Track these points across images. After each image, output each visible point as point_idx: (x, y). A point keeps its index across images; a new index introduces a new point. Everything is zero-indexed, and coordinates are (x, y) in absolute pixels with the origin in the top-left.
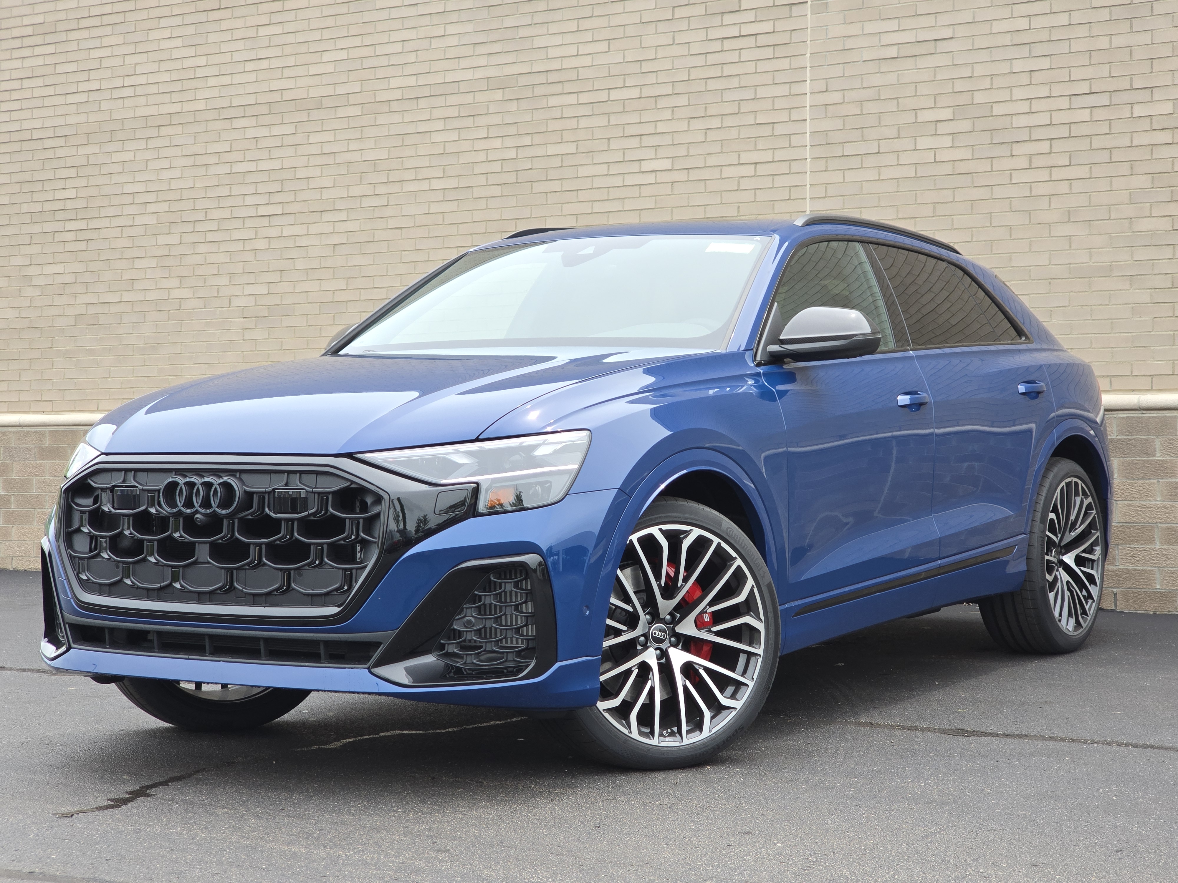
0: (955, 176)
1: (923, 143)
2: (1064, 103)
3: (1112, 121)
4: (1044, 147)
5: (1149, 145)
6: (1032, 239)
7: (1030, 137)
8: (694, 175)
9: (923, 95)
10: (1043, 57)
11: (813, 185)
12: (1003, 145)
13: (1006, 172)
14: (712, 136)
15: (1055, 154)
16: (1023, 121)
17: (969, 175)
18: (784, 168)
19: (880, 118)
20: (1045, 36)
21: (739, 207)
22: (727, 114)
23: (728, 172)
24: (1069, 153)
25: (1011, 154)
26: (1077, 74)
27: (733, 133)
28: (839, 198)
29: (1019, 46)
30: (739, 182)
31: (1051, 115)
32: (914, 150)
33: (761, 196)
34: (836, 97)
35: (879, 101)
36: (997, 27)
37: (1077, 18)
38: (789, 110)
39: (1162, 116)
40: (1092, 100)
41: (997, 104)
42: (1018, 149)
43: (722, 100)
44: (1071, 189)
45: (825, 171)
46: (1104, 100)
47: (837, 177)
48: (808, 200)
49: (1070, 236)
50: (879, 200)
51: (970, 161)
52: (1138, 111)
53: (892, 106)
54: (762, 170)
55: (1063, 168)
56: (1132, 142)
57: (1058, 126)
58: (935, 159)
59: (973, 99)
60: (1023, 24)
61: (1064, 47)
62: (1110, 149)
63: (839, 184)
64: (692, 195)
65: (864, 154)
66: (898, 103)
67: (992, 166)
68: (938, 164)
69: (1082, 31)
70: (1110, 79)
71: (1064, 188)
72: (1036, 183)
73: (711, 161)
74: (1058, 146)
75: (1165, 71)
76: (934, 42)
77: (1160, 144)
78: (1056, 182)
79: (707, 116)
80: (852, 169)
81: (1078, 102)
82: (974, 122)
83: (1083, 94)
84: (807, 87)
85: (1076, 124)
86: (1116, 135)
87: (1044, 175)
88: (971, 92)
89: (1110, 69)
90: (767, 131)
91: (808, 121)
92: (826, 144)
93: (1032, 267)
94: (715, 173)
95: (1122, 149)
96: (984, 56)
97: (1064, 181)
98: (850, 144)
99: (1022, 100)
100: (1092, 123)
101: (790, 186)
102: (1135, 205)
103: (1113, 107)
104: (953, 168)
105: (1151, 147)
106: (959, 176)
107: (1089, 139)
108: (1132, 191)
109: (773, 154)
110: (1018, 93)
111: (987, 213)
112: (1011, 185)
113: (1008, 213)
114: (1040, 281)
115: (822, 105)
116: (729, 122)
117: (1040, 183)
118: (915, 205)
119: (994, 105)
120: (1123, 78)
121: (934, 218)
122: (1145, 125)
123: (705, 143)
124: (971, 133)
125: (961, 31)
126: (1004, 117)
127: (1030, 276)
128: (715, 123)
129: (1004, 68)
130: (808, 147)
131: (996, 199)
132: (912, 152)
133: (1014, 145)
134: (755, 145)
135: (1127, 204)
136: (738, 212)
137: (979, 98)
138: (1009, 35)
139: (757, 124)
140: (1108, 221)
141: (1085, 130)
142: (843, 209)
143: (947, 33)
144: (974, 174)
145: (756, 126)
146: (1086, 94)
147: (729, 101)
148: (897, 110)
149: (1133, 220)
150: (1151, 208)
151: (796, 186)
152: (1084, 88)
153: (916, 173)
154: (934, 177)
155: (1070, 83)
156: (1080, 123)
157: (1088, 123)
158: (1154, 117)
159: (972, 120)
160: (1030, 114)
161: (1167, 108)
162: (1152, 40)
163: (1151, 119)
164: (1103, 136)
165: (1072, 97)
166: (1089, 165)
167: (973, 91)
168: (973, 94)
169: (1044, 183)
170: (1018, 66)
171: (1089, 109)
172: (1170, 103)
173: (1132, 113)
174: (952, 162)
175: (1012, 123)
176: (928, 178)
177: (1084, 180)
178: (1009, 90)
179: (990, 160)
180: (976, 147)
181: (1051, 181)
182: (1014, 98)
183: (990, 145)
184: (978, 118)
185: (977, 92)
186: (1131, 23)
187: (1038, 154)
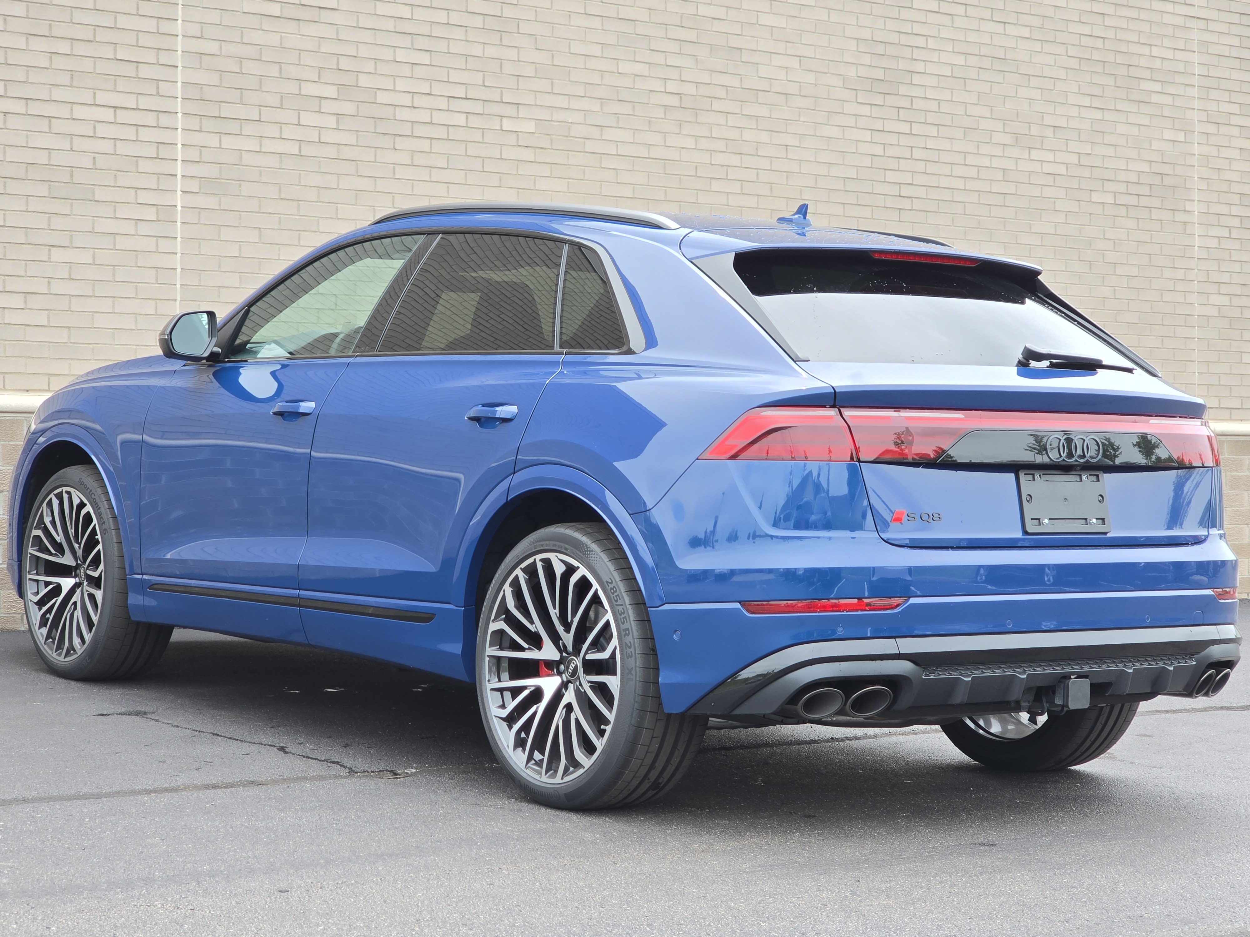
0: (338, 161)
1: (307, 118)
2: (443, 103)
3: (485, 130)
4: (425, 145)
5: (515, 160)
7: (412, 133)
8: (35, 108)
9: (306, 66)
10: (424, 52)
11: (186, 145)
12: (387, 136)
13: (390, 165)
14: (59, 63)
15: (434, 155)
16: (405, 114)
17: (353, 162)
18: (150, 119)
19: (261, 82)
20: (425, 30)
21: (94, 158)
22: (78, 40)
23: (80, 112)
24: (446, 156)
25: (394, 147)
26: (455, 76)
27: (87, 65)
28: (215, 165)
29: (401, 35)
30: (95, 127)
31: (431, 113)
32: (297, 125)
33: (122, 148)
34: (212, 47)
35: (260, 62)
37: (455, 18)
38: (156, 50)
39: (526, 134)
40: (467, 106)
41: (381, 91)
42: (401, 143)
43: (71, 20)
45: (198, 131)
46: (478, 107)
47: (213, 141)
48: (179, 163)
50: (261, 174)
51: (355, 147)
52: (507, 125)
53: (274, 71)
54: (123, 116)
55: (442, 170)
56: (501, 155)
57: (437, 126)
58: (320, 139)
59: (357, 81)
61: (442, 46)
62: (483, 158)
63: (216, 149)
64: (31, 133)
65: (243, 120)
66: (281, 69)
67: (375, 156)
68: (322, 144)
69: (459, 34)
70: (484, 88)
72: (417, 182)
73: (58, 94)
74: (437, 147)
75: (529, 91)
76: (318, 9)
77: (524, 161)
78: (435, 183)
79: (52, 37)
80: (230, 134)
81: (456, 105)
82: (358, 105)
84: (179, 27)
85: (453, 127)
86: (488, 145)
87: (424, 174)
88: (356, 73)
89: (484, 78)
90: (129, 70)
91: (180, 68)
92: (201, 100)
94: (64, 112)
95: (493, 160)
96: (367, 37)
97: (442, 184)
98: (227, 104)
99: (405, 92)
100: (468, 128)
101: (157, 143)
103: (485, 116)
104: (338, 152)
105: (517, 162)
106: (343, 161)
109: (137, 101)
110: (401, 85)
111: (370, 206)
112: (393, 180)
115: (196, 53)
116: (81, 49)
117: (421, 182)
118: (299, 187)
119: (378, 92)
120: (494, 89)
121: (318, 204)
122: (512, 139)
123: (49, 70)
124: (356, 117)
126: (387, 106)
128: (64, 47)
129: (387, 55)
130: (179, 100)
131: (379, 192)
132: (295, 126)
133: (397, 138)
134: (115, 84)
136: (94, 163)
137: (364, 81)
138: (392, 20)
139: (117, 59)
141: (461, 134)
142: (219, 179)
144: (358, 162)
145: (115, 61)
146: (462, 98)
147: (82, 24)
148: (279, 76)
151: (164, 143)
152: (460, 92)
153: (300, 151)
154: (318, 159)
155: (448, 84)
156: (457, 127)
157: (464, 128)
158: (520, 133)
159: (357, 103)
160: (412, 108)
161: (530, 127)
162: (518, 57)
163: (518, 135)
164: (477, 144)
165: (450, 99)
166: (465, 171)
167: (358, 72)
168: (357, 75)
169: (425, 182)
170: (401, 56)
171: (465, 115)
172: (533, 123)
173: (501, 126)
174: (337, 146)
175: (395, 114)
176: (312, 158)
177: (460, 185)
178: (392, 78)
179: (373, 149)
180: (361, 133)
181: (431, 181)
182: (397, 89)
183: (374, 134)
184: (362, 102)
185: (361, 74)
186: (501, 36)
187: (419, 152)
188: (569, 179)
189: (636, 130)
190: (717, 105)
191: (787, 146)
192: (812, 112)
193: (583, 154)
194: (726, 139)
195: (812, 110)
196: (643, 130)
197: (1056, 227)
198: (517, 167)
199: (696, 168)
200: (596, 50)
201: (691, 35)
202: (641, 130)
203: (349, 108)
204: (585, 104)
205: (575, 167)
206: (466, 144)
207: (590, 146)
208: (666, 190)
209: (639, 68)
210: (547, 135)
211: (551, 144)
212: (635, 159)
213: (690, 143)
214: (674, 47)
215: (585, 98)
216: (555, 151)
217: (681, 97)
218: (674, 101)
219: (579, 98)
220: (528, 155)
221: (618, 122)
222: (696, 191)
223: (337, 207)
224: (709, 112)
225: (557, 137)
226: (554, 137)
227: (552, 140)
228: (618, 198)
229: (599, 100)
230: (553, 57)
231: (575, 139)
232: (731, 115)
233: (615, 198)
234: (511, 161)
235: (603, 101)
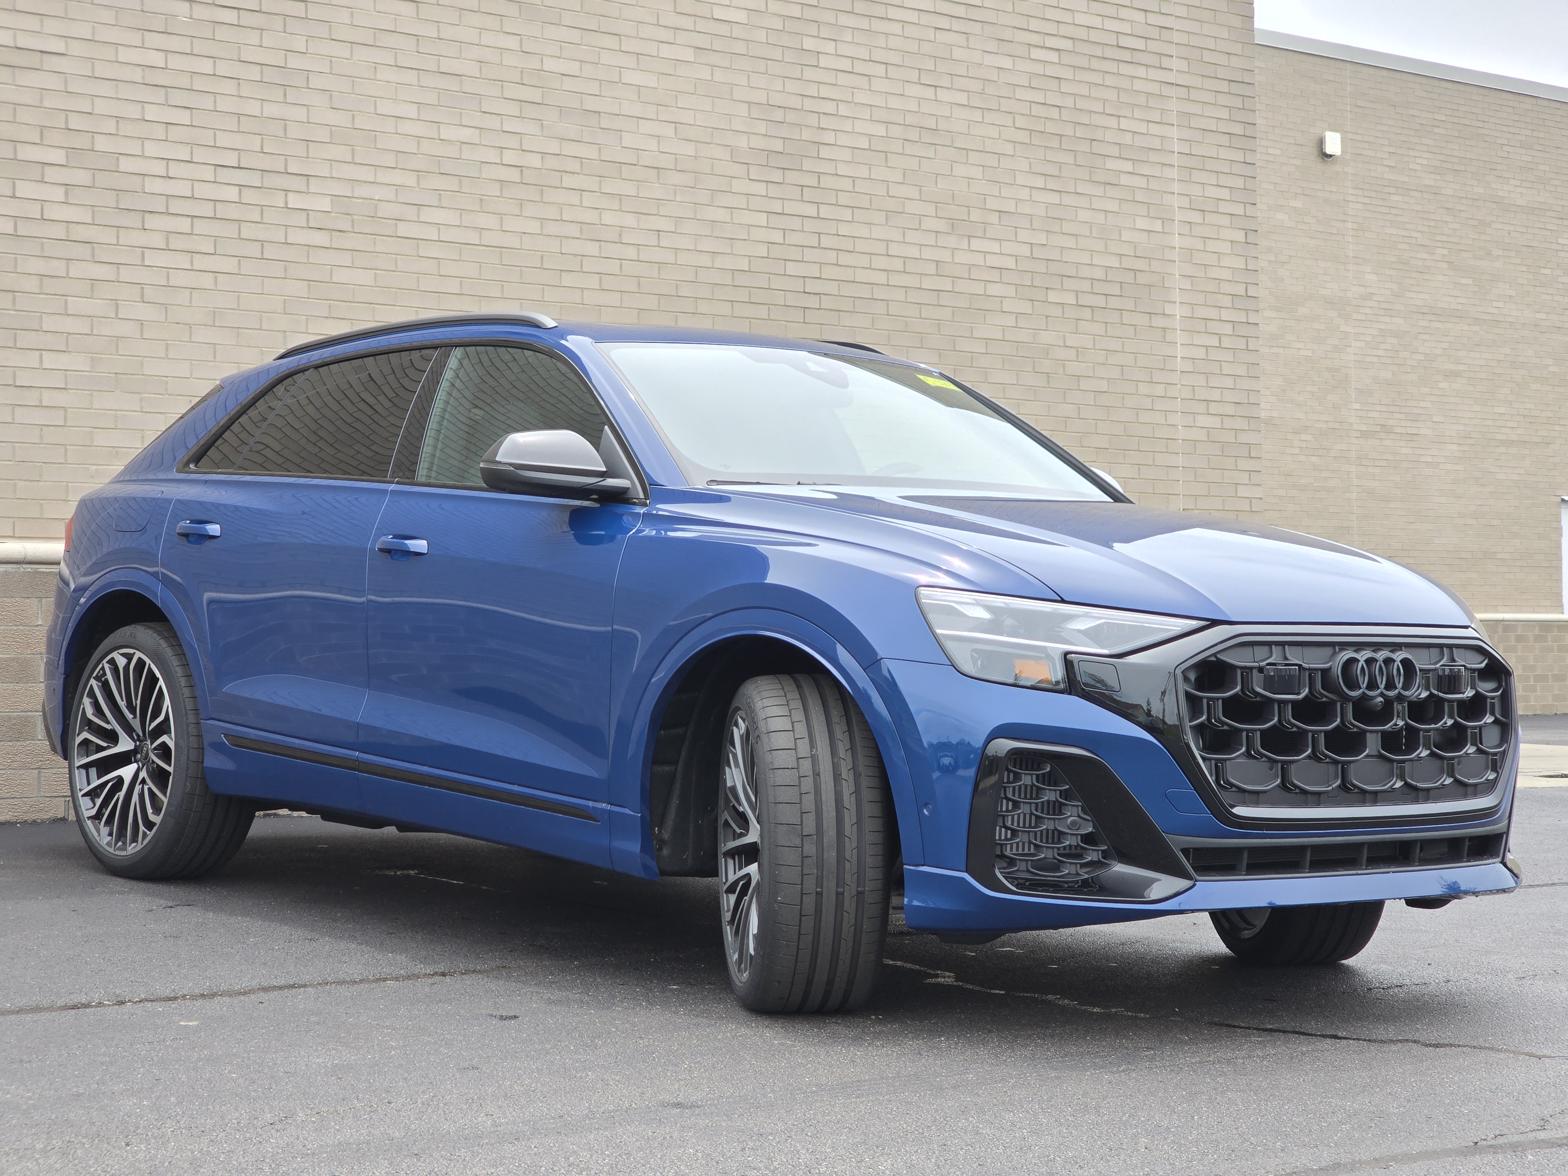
0: (67, 243)
1: (25, 189)
2: (208, 173)
3: (264, 208)
4: (184, 225)
5: (305, 245)
6: (169, 342)
7: (167, 209)
9: (24, 124)
10: (183, 109)
12: (132, 213)
13: (137, 249)
15: (197, 237)
16: (158, 186)
17: (88, 245)
20: (184, 82)
24: (213, 238)
25: (143, 226)
26: (224, 140)
29: (151, 87)
31: (192, 185)
32: (13, 197)
36: (124, 55)
37: (223, 68)
39: (320, 213)
40: (240, 177)
41: (125, 157)
42: (152, 222)
44: (216, 284)
46: (254, 179)
49: (214, 344)
51: (90, 226)
52: (294, 201)
55: (207, 256)
56: (286, 238)
57: (200, 201)
58: (42, 215)
59: (93, 144)
60: (157, 59)
61: (207, 102)
62: (262, 242)
67: (118, 238)
68: (46, 222)
69: (229, 87)
70: (262, 155)
71: (207, 281)
72: (174, 270)
74: (201, 227)
75: (322, 159)
76: (39, 53)
77: (317, 247)
78: (197, 272)
81: (225, 175)
82: (94, 174)
83: (231, 167)
85: (222, 203)
86: (269, 226)
87: (183, 261)
88: (90, 134)
89: (262, 143)
93: (169, 378)
95: (276, 244)
96: (106, 89)
97: (207, 273)
99: (157, 158)
100: (241, 205)
102: (290, 316)
103: (264, 190)
104: (68, 232)
105: (308, 248)
106: (73, 243)
107: (237, 226)
108: (286, 298)
110: (152, 149)
111: (112, 300)
112: (142, 268)
113: (139, 304)
114: (178, 397)
117: (179, 271)
118: (14, 275)
119: (121, 157)
120: (277, 156)
121: (40, 296)
122: (300, 219)
124: (91, 189)
125: (76, 48)
126: (134, 176)
127: (167, 390)
129: (133, 111)
131: (122, 282)
132: (9, 199)
133: (147, 215)
135: (281, 313)
137: (101, 144)
138: (140, 68)
140: (258, 331)
141: (232, 212)
143: (57, 46)
144: (95, 245)
146: (233, 167)
149: (287, 333)
150: (307, 322)
152: (231, 159)
153: (16, 229)
154: (40, 240)
155: (215, 149)
156: (227, 203)
157: (236, 204)
158: (310, 212)
159: (92, 171)
160: (167, 179)
161: (325, 204)
162: (308, 118)
163: (308, 214)
164: (253, 224)
165: (218, 168)
166: (237, 258)
167: (94, 132)
168: (93, 136)
169: (184, 271)
170: (151, 113)
171: (238, 188)
172: (328, 199)
173: (286, 203)
174: (65, 224)
175: (143, 185)
176: (32, 239)
177: (232, 276)
178: (140, 141)
179: (115, 229)
180: (97, 209)
181: (192, 270)
182: (146, 154)
183: (116, 210)
184: (99, 170)
185: (98, 135)
186: (285, 91)
187: (176, 233)
188: (376, 269)
189: (464, 210)
190: (568, 181)
191: (659, 231)
192: (692, 190)
193: (394, 238)
194: (581, 223)
195: (691, 187)
196: (472, 211)
197: (1004, 332)
198: (308, 254)
199: (542, 257)
200: (411, 111)
201: (535, 95)
202: (469, 210)
203: (81, 177)
204: (397, 178)
205: (385, 255)
206: (240, 224)
207: (403, 229)
208: (503, 286)
209: (466, 134)
210: (347, 214)
211: (353, 226)
212: (463, 246)
213: (533, 227)
214: (514, 109)
215: (397, 170)
216: (358, 235)
217: (522, 170)
218: (513, 175)
219: (388, 169)
220: (321, 238)
221: (440, 200)
222: (541, 286)
223: (66, 300)
224: (558, 190)
225: (360, 218)
226: (356, 217)
227: (353, 221)
228: (440, 294)
229: (414, 173)
230: (353, 119)
231: (384, 220)
232: (587, 193)
233: (437, 294)
234: (299, 246)
235: (420, 173)
